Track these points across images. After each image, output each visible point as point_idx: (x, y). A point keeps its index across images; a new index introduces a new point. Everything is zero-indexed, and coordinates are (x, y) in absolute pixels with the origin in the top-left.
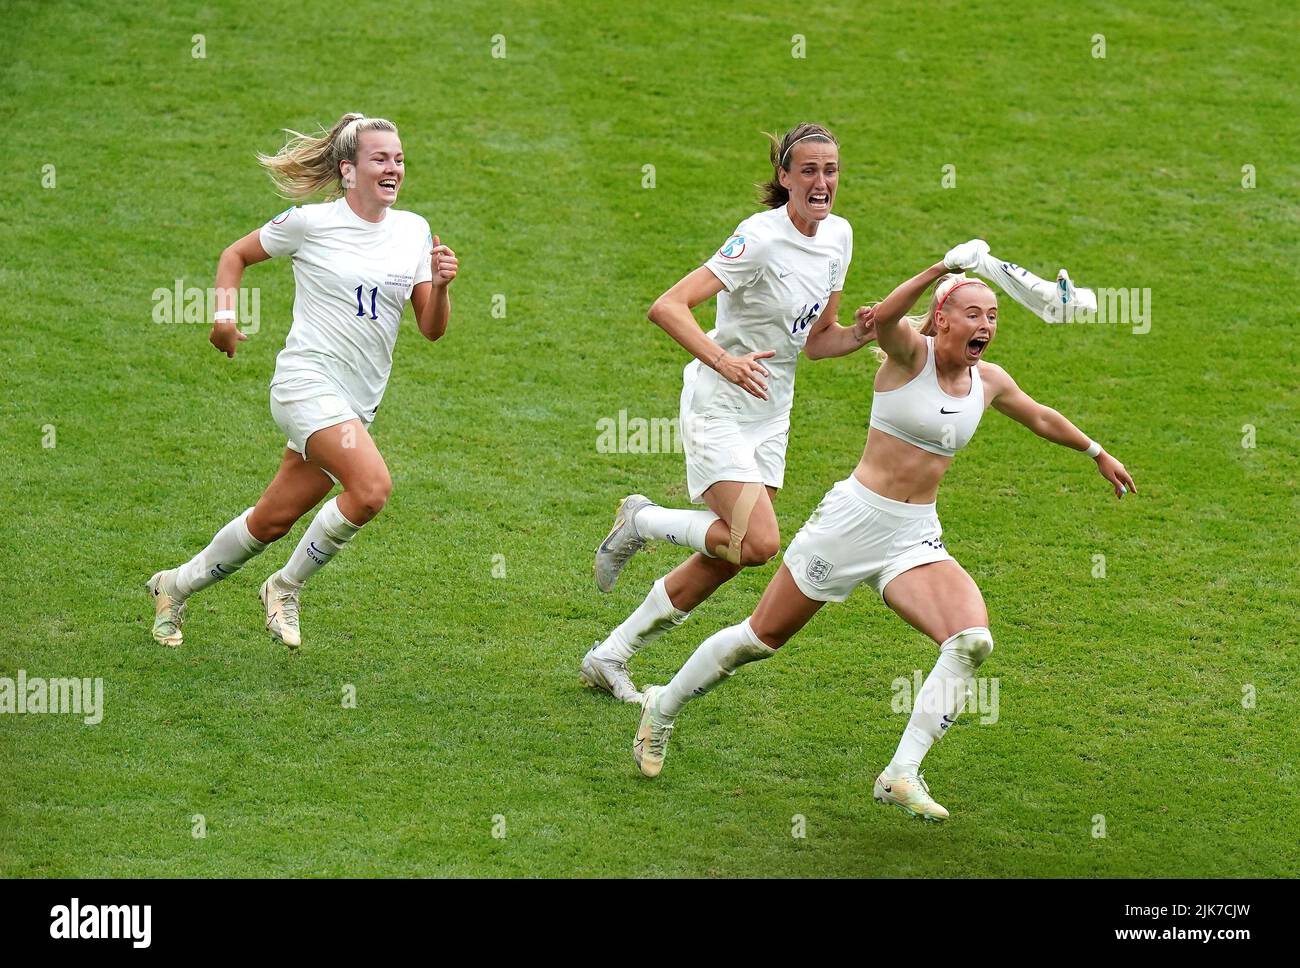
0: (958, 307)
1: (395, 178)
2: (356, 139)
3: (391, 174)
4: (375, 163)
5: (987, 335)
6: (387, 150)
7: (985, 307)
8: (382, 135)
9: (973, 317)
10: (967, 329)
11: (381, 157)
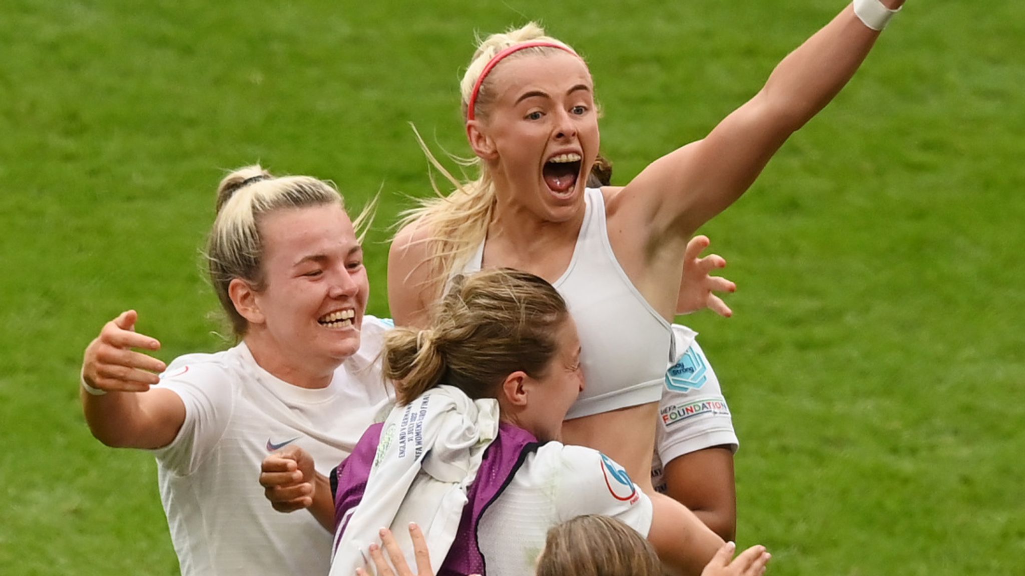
0: (502, 103)
1: (352, 302)
2: (256, 233)
3: (343, 297)
4: (304, 282)
5: (575, 145)
6: (326, 246)
7: (557, 90)
8: (311, 215)
9: (534, 116)
10: (528, 142)
11: (316, 266)
